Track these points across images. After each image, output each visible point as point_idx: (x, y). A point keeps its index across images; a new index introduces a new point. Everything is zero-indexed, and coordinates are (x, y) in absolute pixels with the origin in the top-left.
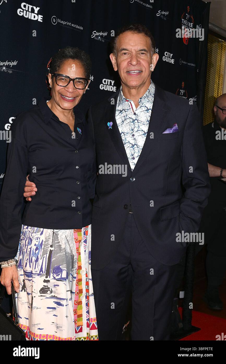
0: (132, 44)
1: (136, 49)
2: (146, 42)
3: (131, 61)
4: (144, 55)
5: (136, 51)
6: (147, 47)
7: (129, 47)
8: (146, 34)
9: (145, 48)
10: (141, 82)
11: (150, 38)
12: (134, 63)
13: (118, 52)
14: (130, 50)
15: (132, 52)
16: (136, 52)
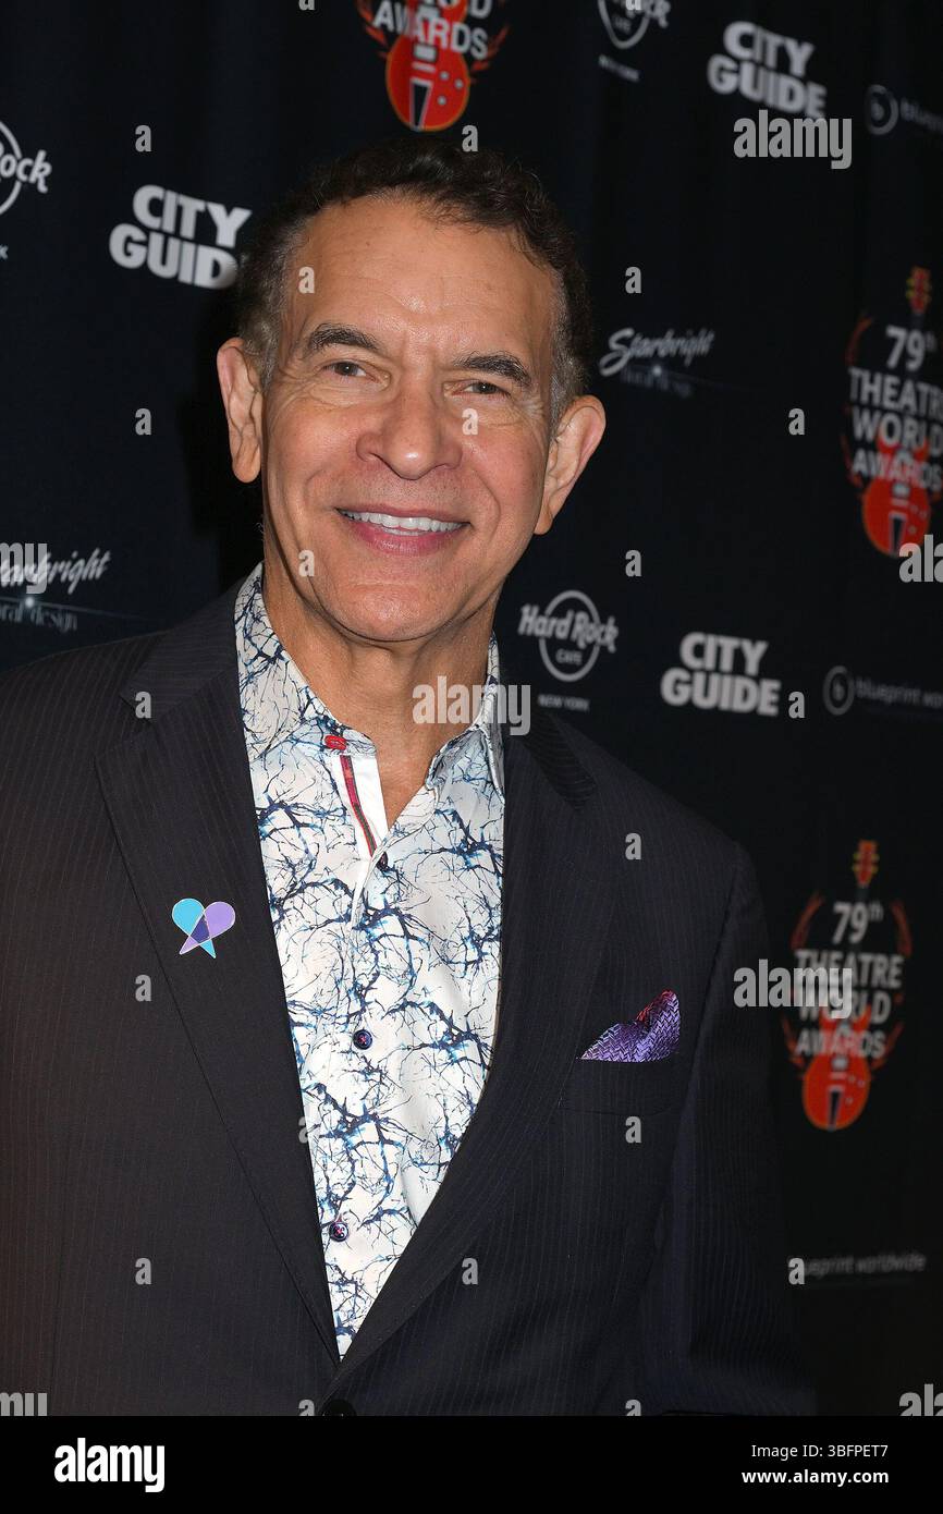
0: (416, 304)
1: (441, 344)
2: (529, 300)
3: (385, 435)
4: (496, 402)
5: (442, 361)
6: (531, 349)
7: (384, 324)
8: (536, 239)
9: (516, 350)
10: (447, 612)
11: (555, 276)
12: (412, 456)
13: (292, 347)
14: (392, 348)
15: (404, 369)
16: (438, 368)
